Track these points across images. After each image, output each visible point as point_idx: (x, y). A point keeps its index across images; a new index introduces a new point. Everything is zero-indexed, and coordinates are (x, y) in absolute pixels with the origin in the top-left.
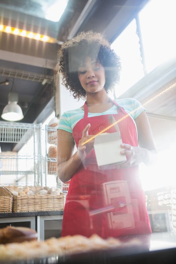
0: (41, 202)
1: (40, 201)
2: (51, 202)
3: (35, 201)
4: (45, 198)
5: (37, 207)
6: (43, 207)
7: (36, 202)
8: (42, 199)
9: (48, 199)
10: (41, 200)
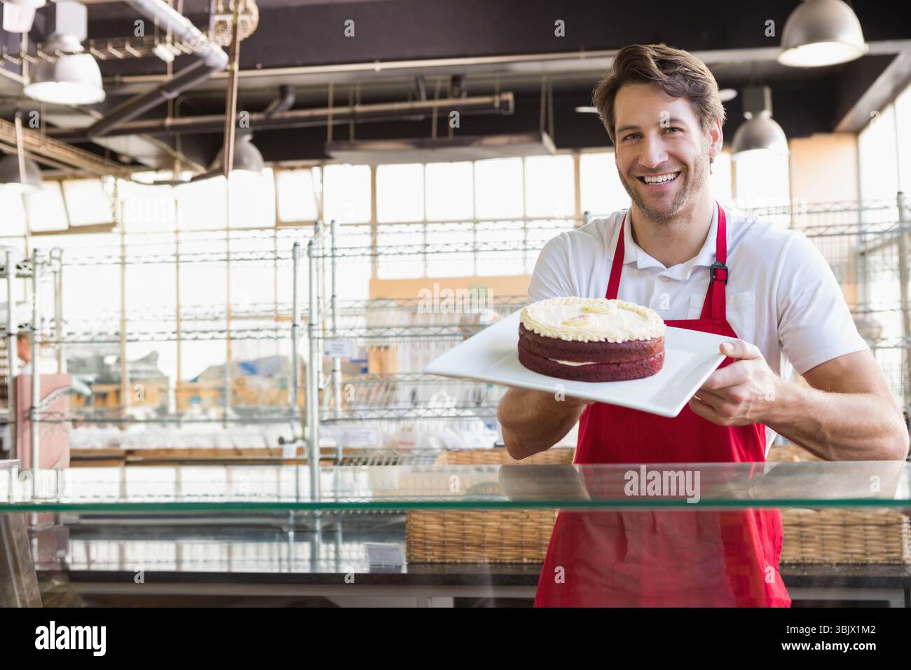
0: (823, 535)
1: (820, 532)
2: (853, 535)
3: (802, 532)
4: (835, 523)
5: (810, 550)
6: (831, 550)
7: (805, 534)
8: (823, 527)
9: (844, 525)
10: (823, 530)
